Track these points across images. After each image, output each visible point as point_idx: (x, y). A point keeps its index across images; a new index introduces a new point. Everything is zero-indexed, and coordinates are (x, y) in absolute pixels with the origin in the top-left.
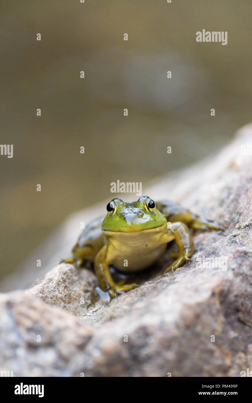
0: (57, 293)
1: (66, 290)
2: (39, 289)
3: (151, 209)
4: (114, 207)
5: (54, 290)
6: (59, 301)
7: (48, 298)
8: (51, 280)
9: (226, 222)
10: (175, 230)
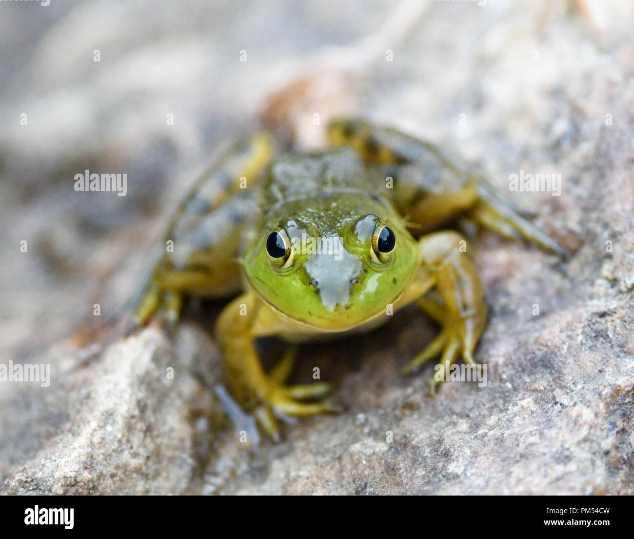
0: (126, 456)
1: (148, 440)
2: (83, 459)
3: (385, 255)
4: (286, 247)
5: (119, 449)
6: (132, 478)
7: (104, 480)
8: (109, 415)
9: (571, 232)
10: (438, 263)
